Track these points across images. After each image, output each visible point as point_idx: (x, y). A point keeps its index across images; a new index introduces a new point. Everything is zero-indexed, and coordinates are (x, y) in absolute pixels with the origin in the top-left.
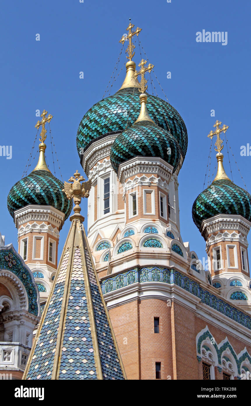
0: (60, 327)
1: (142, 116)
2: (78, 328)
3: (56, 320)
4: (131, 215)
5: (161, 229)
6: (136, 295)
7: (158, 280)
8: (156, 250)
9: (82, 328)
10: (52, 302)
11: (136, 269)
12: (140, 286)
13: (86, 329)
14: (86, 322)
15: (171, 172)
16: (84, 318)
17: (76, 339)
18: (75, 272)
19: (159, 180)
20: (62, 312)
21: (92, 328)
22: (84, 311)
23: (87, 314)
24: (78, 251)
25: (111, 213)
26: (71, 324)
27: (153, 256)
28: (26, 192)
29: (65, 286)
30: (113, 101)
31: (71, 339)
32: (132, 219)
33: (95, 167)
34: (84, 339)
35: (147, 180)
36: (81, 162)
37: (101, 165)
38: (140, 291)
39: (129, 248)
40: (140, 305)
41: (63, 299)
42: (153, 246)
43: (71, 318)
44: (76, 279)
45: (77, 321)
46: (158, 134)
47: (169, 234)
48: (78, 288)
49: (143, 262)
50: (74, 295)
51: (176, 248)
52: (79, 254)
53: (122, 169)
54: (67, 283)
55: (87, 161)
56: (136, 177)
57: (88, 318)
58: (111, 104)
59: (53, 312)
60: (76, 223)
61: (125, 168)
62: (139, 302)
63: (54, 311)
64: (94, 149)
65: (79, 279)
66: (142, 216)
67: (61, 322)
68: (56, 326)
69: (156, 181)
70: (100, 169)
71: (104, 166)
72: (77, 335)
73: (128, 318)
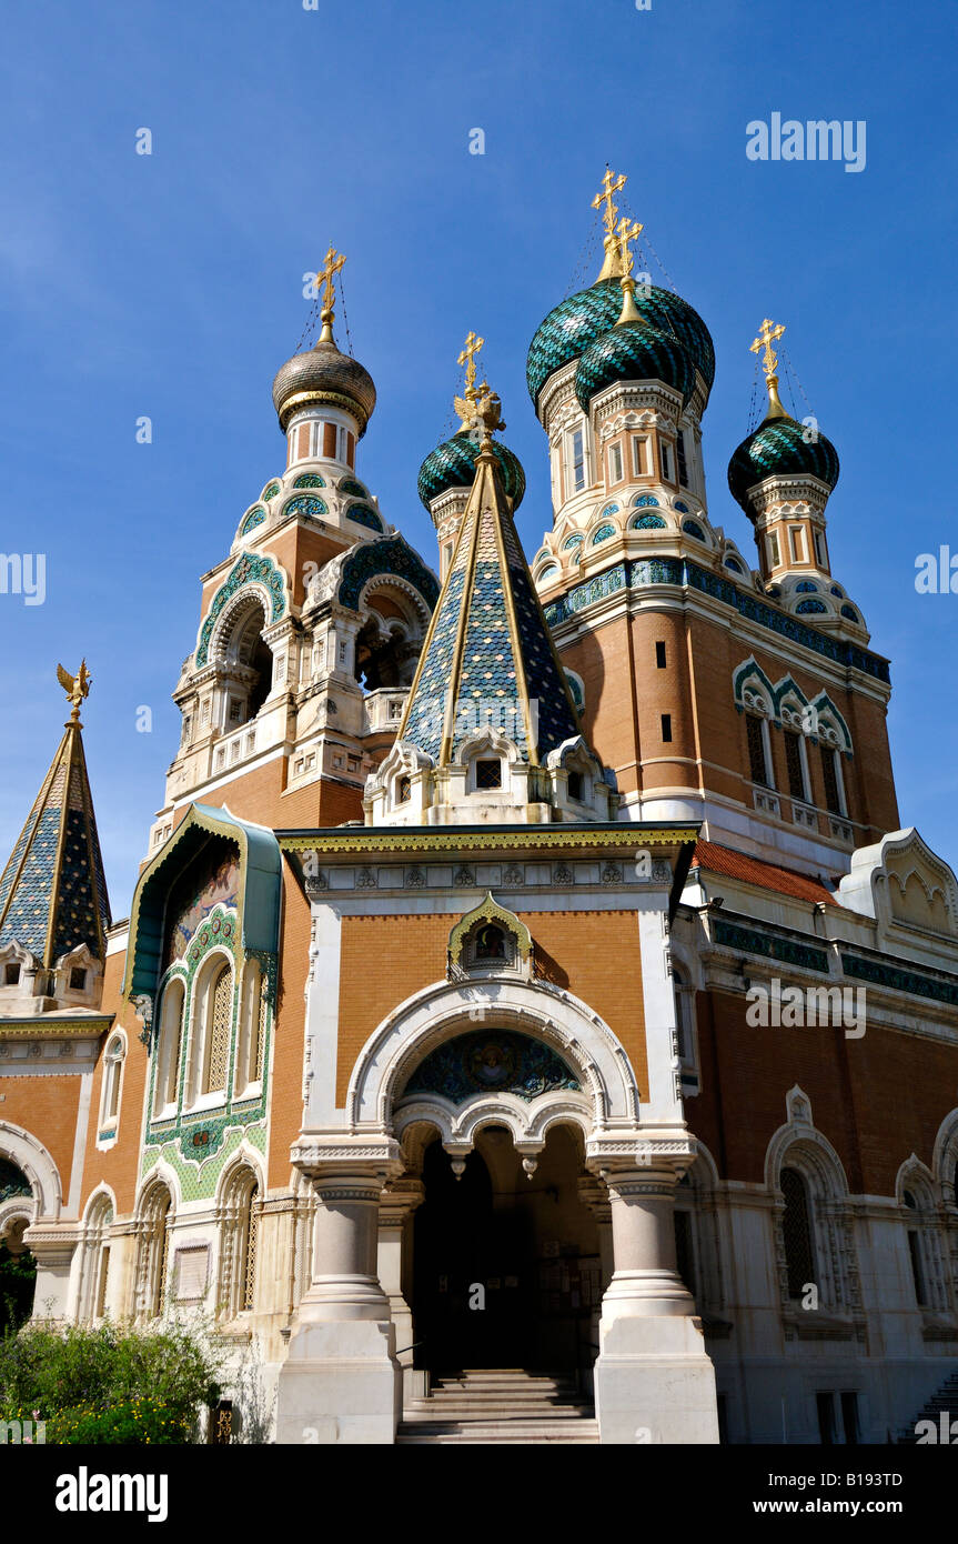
0: (458, 641)
1: (627, 314)
2: (488, 641)
3: (451, 632)
4: (614, 482)
5: (664, 498)
6: (624, 608)
7: (660, 582)
8: (656, 532)
9: (497, 640)
10: (446, 603)
11: (622, 566)
12: (630, 594)
13: (503, 641)
14: (503, 629)
15: (680, 403)
16: (499, 623)
17: (485, 658)
18: (484, 550)
19: (658, 418)
20: (461, 617)
21: (513, 639)
22: (500, 612)
23: (504, 617)
24: (488, 516)
25: (586, 488)
26: (476, 635)
27: (651, 542)
29: (467, 575)
30: (580, 300)
31: (476, 658)
32: (615, 488)
33: (557, 417)
34: (500, 658)
35: (638, 420)
36: (537, 414)
37: (567, 411)
38: (631, 601)
39: (611, 533)
40: (633, 624)
41: (462, 595)
42: (651, 527)
43: (476, 624)
44: (484, 561)
45: (486, 629)
46: (654, 338)
47: (680, 506)
48: (488, 576)
49: (632, 555)
50: (482, 586)
51: (691, 528)
52: (490, 520)
53: (595, 407)
54: (468, 569)
55: (545, 409)
56: (619, 416)
57: (506, 624)
58: (577, 305)
59: (447, 618)
60: (485, 468)
61: (599, 403)
62: (631, 618)
63: (450, 616)
64: (554, 387)
65: (491, 560)
66: (632, 480)
67: (459, 634)
68: (451, 641)
69: (654, 419)
70: (566, 418)
71: (571, 413)
72: (488, 652)
73: (613, 648)
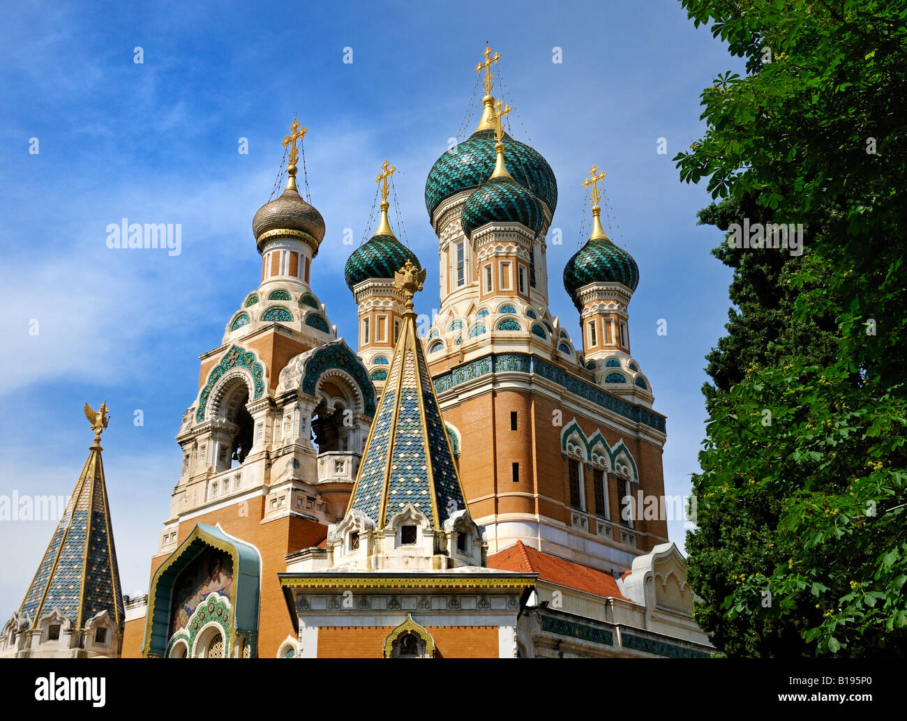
0: (390, 443)
1: (499, 170)
2: (409, 443)
3: (385, 435)
4: (486, 292)
5: (520, 307)
6: (490, 386)
7: (515, 370)
8: (514, 333)
9: (414, 443)
10: (382, 414)
11: (490, 357)
12: (495, 377)
13: (418, 443)
14: (419, 436)
15: (533, 238)
16: (416, 431)
17: (408, 455)
18: (407, 380)
19: (518, 249)
20: (392, 426)
21: (425, 443)
22: (417, 424)
23: (419, 427)
24: (410, 355)
25: (465, 284)
26: (402, 439)
27: (510, 341)
28: (365, 263)
29: (396, 395)
31: (402, 455)
32: (487, 297)
33: (446, 229)
34: (417, 455)
35: (504, 250)
36: (432, 222)
37: (454, 227)
38: (495, 382)
39: (483, 331)
40: (495, 398)
41: (393, 410)
42: (510, 329)
43: (402, 432)
44: (407, 387)
45: (409, 435)
46: (516, 193)
47: (530, 314)
48: (409, 398)
49: (498, 349)
50: (406, 405)
51: (538, 330)
52: (412, 358)
53: (474, 237)
54: (397, 391)
55: (438, 221)
56: (491, 246)
57: (421, 432)
59: (383, 425)
60: (408, 321)
61: (478, 235)
62: (494, 394)
63: (384, 423)
64: (445, 208)
65: (412, 387)
66: (498, 293)
67: (391, 437)
68: (385, 441)
69: (514, 250)
70: (452, 232)
71: (457, 229)
72: (409, 451)
73: (482, 414)
